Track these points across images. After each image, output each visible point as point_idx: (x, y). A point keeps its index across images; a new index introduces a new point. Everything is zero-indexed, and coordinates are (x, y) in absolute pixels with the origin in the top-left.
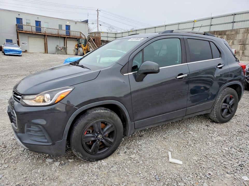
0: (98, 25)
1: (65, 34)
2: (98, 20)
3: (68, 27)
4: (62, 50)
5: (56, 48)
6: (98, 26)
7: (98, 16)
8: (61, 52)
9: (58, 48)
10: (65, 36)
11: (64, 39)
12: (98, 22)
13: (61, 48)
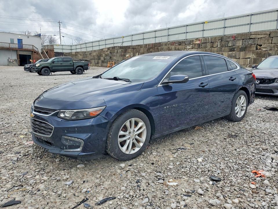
0: (60, 36)
1: (18, 47)
2: (60, 32)
3: (20, 41)
4: (14, 62)
5: (8, 60)
6: (60, 38)
7: (60, 28)
8: (13, 65)
9: (10, 60)
10: (17, 49)
11: (17, 52)
12: (60, 34)
13: (13, 60)
